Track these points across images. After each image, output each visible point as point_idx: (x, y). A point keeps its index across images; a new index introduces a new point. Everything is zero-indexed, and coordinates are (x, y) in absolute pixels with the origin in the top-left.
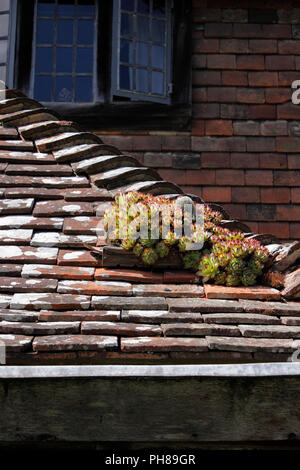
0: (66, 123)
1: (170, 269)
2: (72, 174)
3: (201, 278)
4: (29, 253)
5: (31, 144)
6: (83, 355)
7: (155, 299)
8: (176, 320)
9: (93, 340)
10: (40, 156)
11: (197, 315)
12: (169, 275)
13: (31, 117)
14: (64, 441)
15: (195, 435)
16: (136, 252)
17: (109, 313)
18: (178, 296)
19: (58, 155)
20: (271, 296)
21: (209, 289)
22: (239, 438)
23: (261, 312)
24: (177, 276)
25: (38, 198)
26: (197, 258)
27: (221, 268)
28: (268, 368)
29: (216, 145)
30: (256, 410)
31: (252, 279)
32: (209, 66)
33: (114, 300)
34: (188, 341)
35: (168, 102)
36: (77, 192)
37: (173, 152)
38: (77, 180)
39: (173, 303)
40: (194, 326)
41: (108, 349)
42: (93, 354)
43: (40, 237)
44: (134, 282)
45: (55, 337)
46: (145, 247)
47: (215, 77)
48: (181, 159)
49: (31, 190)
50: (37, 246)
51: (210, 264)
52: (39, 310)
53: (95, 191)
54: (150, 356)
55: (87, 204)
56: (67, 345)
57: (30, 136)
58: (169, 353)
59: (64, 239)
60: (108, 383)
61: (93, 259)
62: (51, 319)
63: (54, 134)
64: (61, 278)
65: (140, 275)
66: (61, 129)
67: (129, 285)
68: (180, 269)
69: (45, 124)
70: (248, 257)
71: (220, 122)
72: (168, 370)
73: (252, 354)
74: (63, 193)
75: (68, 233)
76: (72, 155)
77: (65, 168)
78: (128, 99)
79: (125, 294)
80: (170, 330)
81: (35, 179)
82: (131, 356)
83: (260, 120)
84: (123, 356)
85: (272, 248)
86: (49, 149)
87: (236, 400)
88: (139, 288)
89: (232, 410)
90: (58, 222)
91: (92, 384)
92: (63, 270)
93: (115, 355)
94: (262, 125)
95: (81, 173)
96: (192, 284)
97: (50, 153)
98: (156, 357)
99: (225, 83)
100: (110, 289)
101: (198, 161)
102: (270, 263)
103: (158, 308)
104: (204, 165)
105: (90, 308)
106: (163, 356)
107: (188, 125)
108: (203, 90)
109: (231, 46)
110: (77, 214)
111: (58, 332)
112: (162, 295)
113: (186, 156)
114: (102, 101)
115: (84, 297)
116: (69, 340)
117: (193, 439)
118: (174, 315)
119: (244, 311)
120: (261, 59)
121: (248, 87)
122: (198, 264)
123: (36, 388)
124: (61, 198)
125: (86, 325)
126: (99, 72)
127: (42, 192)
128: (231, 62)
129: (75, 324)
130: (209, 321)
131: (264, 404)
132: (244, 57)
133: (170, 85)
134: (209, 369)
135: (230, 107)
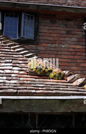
0: (17, 43)
1: (43, 76)
2: (19, 55)
3: (50, 78)
4: (12, 72)
5: (10, 48)
6: (29, 94)
7: (41, 82)
8: (46, 87)
9: (30, 91)
10: (12, 50)
11: (51, 86)
12: (43, 77)
13: (9, 42)
14: (24, 112)
15: (52, 111)
16: (36, 72)
17: (32, 85)
18: (45, 82)
19: (16, 50)
20: (65, 82)
21: (52, 80)
22: (61, 112)
23: (64, 85)
24: (45, 77)
25: (13, 60)
26: (49, 74)
27: (54, 76)
28: (68, 97)
29: (43, 49)
30: (65, 106)
31: (61, 78)
32: (42, 32)
33: (32, 82)
34: (50, 91)
35: (33, 39)
36: (21, 59)
37: (34, 50)
38: (21, 56)
39: (45, 83)
40: (51, 88)
41: (34, 93)
42: (31, 94)
43: (14, 68)
44: (36, 78)
45: (22, 90)
46: (38, 71)
47: (43, 34)
48: (36, 51)
49: (11, 58)
50: (14, 70)
51: (52, 75)
52: (17, 84)
53: (25, 58)
54: (43, 94)
55: (23, 61)
56: (25, 92)
57: (9, 46)
58: (46, 94)
59: (20, 69)
60: (35, 100)
61: (27, 73)
62: (20, 86)
63: (15, 46)
64: (20, 77)
65: (37, 77)
66: (16, 45)
67: (35, 79)
68: (45, 76)
69: (13, 43)
70: (60, 74)
71: (44, 44)
72: (48, 98)
73: (64, 94)
74: (18, 59)
75: (20, 67)
76: (19, 51)
77: (18, 53)
78: (24, 38)
79: (34, 81)
80: (46, 89)
81: (12, 55)
82: (39, 94)
83: (53, 44)
84: (37, 94)
85: (64, 72)
86: (14, 49)
87: (61, 104)
88: (37, 80)
89: (60, 106)
90: (18, 65)
91: (31, 100)
92: (20, 76)
93: (35, 94)
94: (53, 45)
95: (21, 54)
96: (48, 79)
97: (14, 50)
98: (44, 95)
99: (45, 35)
100: (31, 80)
101: (39, 52)
102: (64, 75)
103: (42, 84)
104: (41, 53)
105: (28, 84)
106: (46, 95)
107: (37, 44)
108: (41, 37)
109: (47, 28)
110: (22, 63)
111: (22, 89)
112: (42, 81)
113: (37, 51)
114: (19, 38)
115: (26, 82)
116: (25, 91)
117: (52, 112)
118: (46, 86)
119: (60, 85)
120: (53, 31)
121: (50, 36)
122: (49, 75)
123: (20, 101)
124: (18, 60)
125: (28, 88)
126: (18, 32)
127: (14, 58)
128: (47, 31)
129: (26, 87)
130: (53, 87)
131: (67, 105)
132: (49, 30)
133: (34, 35)
134: (56, 97)
135: (46, 41)
